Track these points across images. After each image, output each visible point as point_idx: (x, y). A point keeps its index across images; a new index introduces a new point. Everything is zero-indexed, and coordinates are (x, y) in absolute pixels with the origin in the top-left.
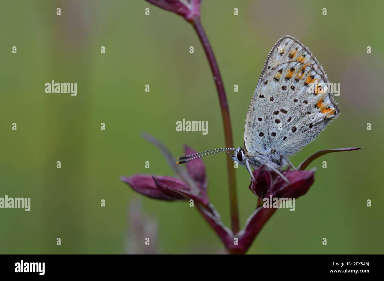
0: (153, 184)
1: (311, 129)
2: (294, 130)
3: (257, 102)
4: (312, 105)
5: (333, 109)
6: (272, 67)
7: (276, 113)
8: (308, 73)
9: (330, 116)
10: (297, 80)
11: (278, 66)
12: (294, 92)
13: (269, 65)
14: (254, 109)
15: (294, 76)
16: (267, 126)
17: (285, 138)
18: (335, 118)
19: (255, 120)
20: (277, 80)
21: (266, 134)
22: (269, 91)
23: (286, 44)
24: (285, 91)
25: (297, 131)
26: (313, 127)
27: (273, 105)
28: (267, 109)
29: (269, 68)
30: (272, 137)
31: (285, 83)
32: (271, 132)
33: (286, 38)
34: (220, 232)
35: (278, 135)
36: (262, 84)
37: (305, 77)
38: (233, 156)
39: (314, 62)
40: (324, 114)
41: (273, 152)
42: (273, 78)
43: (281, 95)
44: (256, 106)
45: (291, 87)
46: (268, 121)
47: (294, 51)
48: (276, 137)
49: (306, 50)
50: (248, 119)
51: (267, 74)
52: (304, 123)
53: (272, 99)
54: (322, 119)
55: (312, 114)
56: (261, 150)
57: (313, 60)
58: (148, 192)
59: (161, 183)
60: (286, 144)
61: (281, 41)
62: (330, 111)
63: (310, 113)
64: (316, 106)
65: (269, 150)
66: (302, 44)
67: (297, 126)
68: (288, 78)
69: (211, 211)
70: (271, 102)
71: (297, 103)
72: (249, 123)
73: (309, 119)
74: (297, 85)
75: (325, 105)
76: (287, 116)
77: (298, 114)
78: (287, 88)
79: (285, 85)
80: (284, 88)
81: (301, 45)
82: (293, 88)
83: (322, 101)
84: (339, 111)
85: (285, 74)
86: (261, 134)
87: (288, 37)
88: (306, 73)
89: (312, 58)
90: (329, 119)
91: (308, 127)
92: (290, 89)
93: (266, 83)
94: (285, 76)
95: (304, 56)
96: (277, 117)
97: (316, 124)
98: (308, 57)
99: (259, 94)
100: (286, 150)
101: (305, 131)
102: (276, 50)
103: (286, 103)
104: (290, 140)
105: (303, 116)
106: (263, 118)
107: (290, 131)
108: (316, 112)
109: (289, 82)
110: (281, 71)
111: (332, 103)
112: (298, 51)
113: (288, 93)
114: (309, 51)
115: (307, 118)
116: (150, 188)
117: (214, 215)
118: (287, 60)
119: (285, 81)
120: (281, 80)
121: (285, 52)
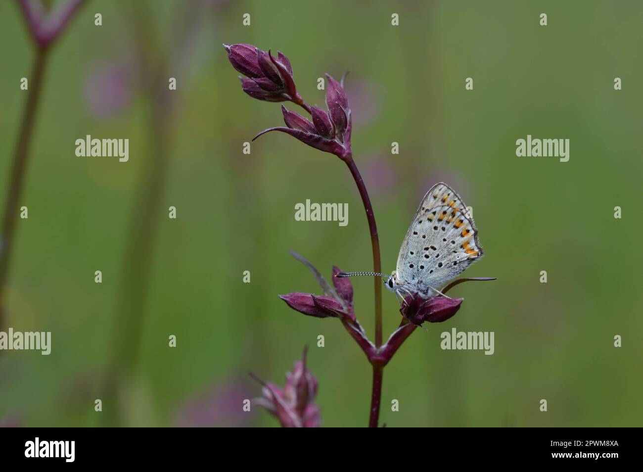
0: (311, 303)
1: (456, 266)
2: (440, 265)
3: (411, 238)
4: (459, 246)
5: (476, 250)
6: (426, 208)
7: (427, 249)
8: (458, 217)
9: (473, 257)
10: (448, 222)
11: (432, 209)
12: (444, 232)
13: (423, 206)
14: (408, 244)
15: (445, 218)
16: (417, 260)
17: (432, 271)
18: (478, 259)
19: (407, 253)
20: (430, 220)
21: (415, 266)
22: (423, 229)
23: (440, 190)
24: (436, 231)
25: (442, 267)
26: (457, 265)
27: (424, 242)
28: (419, 245)
29: (423, 209)
30: (420, 270)
31: (437, 224)
32: (420, 265)
33: (440, 184)
34: (364, 344)
35: (426, 268)
36: (417, 222)
37: (455, 221)
38: (385, 283)
39: (462, 208)
40: (468, 255)
41: (420, 282)
42: (427, 219)
43: (433, 234)
44: (409, 241)
45: (442, 228)
46: (418, 255)
47: (446, 196)
48: (424, 270)
49: (457, 196)
50: (401, 252)
51: (422, 214)
52: (450, 260)
53: (424, 237)
54: (466, 259)
55: (457, 253)
56: (410, 280)
57: (462, 206)
58: (304, 309)
59: (320, 302)
60: (432, 276)
61: (436, 186)
62: (474, 252)
63: (456, 252)
64: (462, 247)
65: (416, 280)
66: (454, 191)
67: (443, 262)
68: (440, 220)
69: (357, 326)
70: (423, 239)
71: (445, 242)
72: (402, 255)
73: (454, 257)
74: (447, 227)
75: (469, 247)
76: (436, 253)
77: (446, 252)
78: (439, 228)
79: (437, 225)
80: (436, 228)
81: (452, 191)
82: (444, 229)
83: (468, 243)
84: (482, 253)
85: (438, 216)
86: (412, 266)
87: (442, 184)
88: (456, 217)
89: (462, 203)
90: (473, 259)
91: (453, 264)
92: (441, 230)
93: (420, 222)
94: (438, 218)
95: (455, 201)
96: (427, 253)
97: (460, 262)
98: (458, 202)
99: (413, 231)
100: (431, 282)
101: (449, 267)
102: (430, 194)
103: (436, 241)
104: (436, 273)
105: (450, 254)
106: (414, 252)
107: (437, 266)
108: (462, 252)
109: (441, 223)
110: (434, 213)
111: (477, 245)
112: (450, 196)
113: (439, 233)
114: (460, 198)
115: (453, 256)
116: (306, 305)
117: (360, 330)
118: (440, 203)
119: (437, 222)
120: (433, 221)
121: (439, 197)
